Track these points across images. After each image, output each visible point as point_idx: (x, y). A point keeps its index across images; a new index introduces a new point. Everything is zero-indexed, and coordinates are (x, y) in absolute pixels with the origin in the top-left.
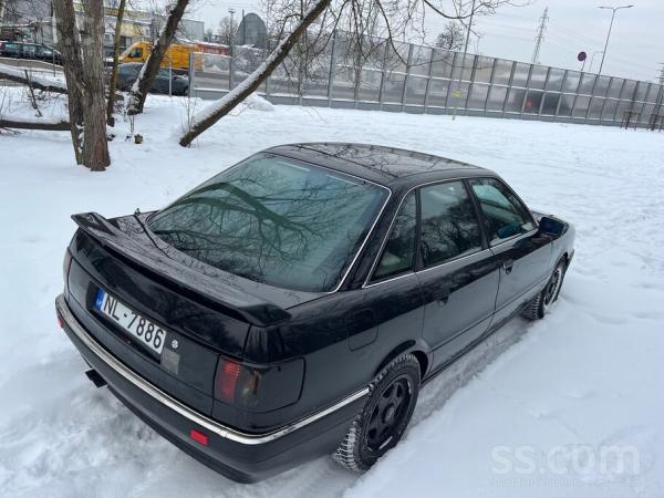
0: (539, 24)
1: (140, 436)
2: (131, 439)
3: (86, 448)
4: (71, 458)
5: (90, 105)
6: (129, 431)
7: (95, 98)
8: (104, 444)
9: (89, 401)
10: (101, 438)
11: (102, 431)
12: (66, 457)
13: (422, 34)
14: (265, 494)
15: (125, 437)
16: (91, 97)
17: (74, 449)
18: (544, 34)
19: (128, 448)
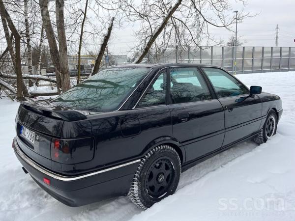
0: (276, 32)
1: (46, 197)
2: (41, 198)
3: (20, 202)
4: (12, 206)
5: (64, 79)
6: (41, 195)
7: (65, 76)
8: (28, 200)
9: (27, 183)
10: (26, 197)
11: (27, 194)
12: (9, 205)
13: (208, 35)
14: (94, 219)
15: (38, 198)
16: (64, 76)
17: (14, 202)
18: (278, 35)
19: (38, 202)
